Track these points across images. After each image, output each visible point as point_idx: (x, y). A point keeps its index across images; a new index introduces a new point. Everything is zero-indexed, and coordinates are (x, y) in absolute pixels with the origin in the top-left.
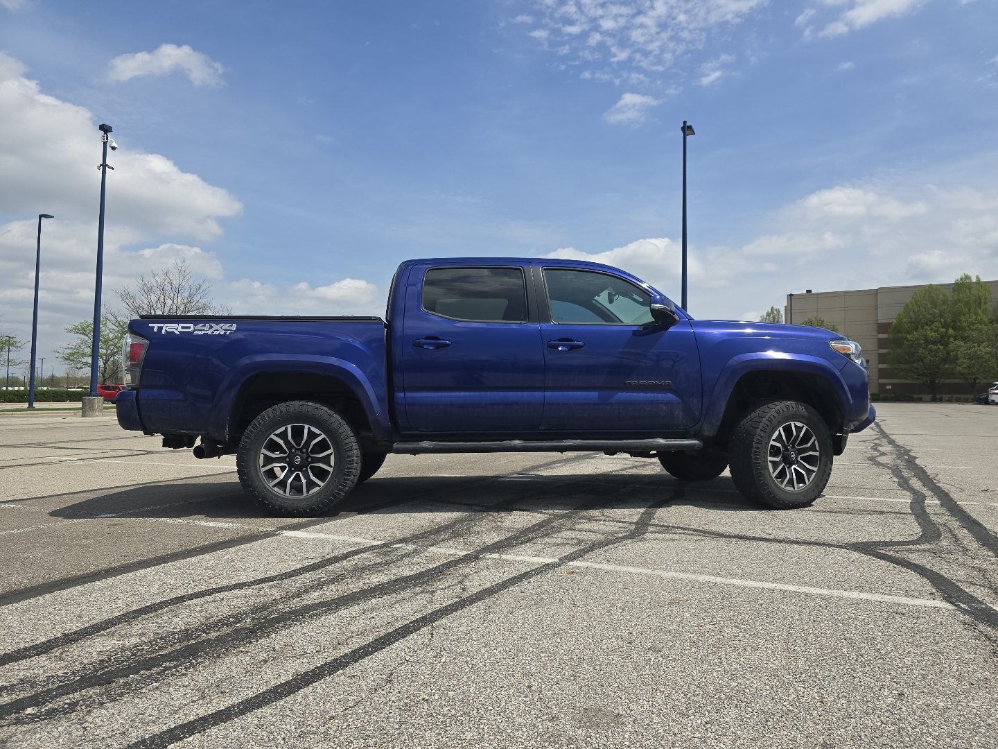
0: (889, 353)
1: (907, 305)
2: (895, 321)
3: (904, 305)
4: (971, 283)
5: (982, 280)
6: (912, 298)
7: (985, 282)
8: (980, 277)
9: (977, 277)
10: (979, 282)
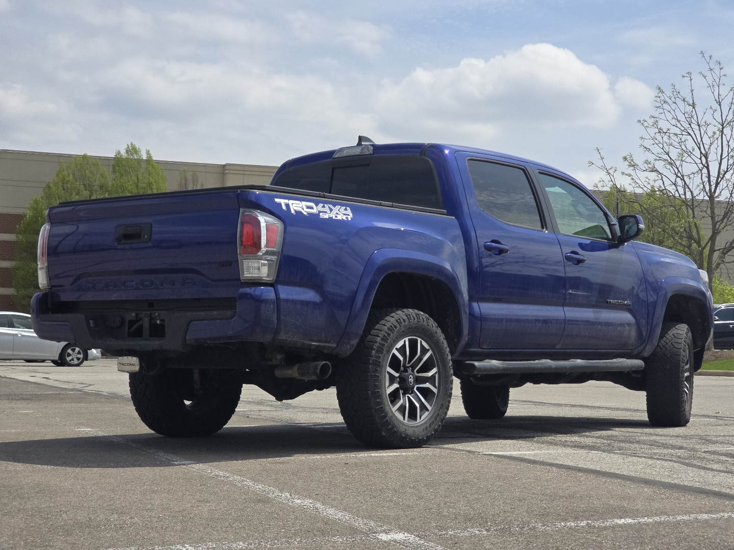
0: (15, 269)
1: (48, 187)
2: (29, 213)
3: (44, 185)
4: (139, 161)
5: (154, 159)
6: (58, 175)
7: (158, 162)
8: (151, 153)
9: (148, 153)
10: (149, 161)
